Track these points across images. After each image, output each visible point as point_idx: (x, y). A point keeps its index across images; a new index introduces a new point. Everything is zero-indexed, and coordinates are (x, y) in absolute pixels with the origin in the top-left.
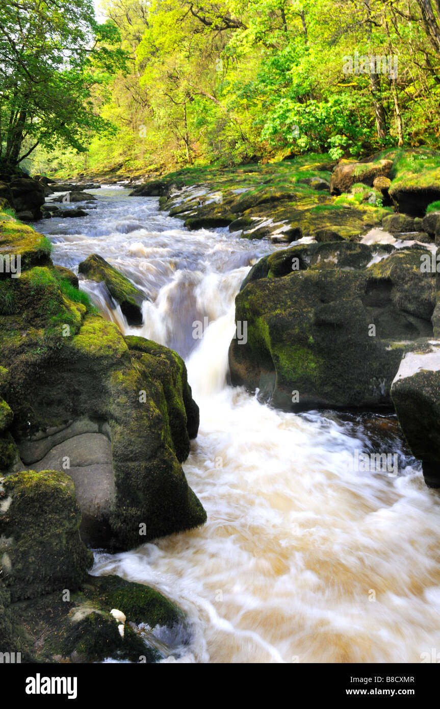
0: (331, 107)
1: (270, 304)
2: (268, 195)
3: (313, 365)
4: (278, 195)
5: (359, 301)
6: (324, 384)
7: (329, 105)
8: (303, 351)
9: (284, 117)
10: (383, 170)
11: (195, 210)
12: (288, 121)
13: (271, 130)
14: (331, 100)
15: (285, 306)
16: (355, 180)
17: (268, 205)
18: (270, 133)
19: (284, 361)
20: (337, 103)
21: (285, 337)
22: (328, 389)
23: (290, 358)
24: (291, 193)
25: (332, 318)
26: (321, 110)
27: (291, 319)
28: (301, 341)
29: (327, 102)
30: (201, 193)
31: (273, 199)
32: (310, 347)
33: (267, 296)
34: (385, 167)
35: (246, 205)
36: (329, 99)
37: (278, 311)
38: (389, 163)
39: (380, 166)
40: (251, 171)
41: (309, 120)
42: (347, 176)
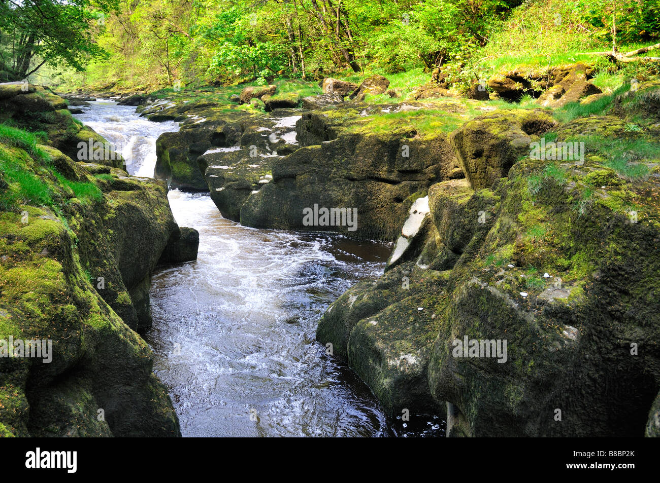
0: (258, 50)
1: (170, 144)
2: (201, 103)
3: (188, 171)
4: (206, 103)
5: (209, 141)
6: (192, 179)
7: (257, 49)
8: (184, 165)
9: (225, 54)
10: (271, 91)
11: (158, 112)
12: (229, 58)
13: (216, 63)
14: (258, 45)
15: (177, 145)
16: (253, 96)
17: (199, 109)
18: (216, 65)
19: (175, 169)
20: (261, 48)
21: (176, 158)
22: (194, 181)
23: (178, 167)
24: (215, 103)
25: (196, 149)
26: (252, 52)
27: (179, 150)
28: (184, 160)
29: (255, 47)
30: (165, 102)
31: (204, 105)
32: (187, 162)
33: (169, 139)
34: (272, 90)
35: (187, 108)
36: (257, 45)
37: (174, 147)
38: (274, 87)
39: (269, 89)
40: (206, 91)
41: (243, 58)
42: (249, 93)
